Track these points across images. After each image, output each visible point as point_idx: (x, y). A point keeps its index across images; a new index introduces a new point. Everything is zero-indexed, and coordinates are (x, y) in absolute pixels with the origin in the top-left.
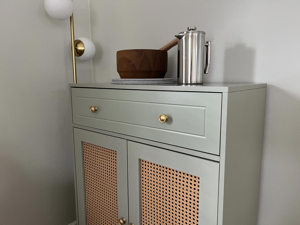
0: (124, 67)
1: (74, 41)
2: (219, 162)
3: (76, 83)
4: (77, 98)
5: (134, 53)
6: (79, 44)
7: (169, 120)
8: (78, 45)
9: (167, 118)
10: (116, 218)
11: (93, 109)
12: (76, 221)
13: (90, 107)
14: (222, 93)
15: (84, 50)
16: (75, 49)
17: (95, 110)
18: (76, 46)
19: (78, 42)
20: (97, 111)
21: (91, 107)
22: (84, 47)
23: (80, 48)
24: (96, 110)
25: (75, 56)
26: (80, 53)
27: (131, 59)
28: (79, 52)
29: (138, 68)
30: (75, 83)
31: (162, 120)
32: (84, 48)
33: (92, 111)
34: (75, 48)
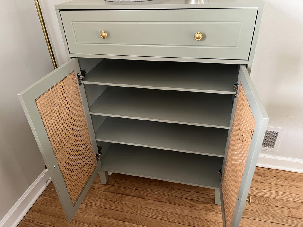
14: (258, 8)
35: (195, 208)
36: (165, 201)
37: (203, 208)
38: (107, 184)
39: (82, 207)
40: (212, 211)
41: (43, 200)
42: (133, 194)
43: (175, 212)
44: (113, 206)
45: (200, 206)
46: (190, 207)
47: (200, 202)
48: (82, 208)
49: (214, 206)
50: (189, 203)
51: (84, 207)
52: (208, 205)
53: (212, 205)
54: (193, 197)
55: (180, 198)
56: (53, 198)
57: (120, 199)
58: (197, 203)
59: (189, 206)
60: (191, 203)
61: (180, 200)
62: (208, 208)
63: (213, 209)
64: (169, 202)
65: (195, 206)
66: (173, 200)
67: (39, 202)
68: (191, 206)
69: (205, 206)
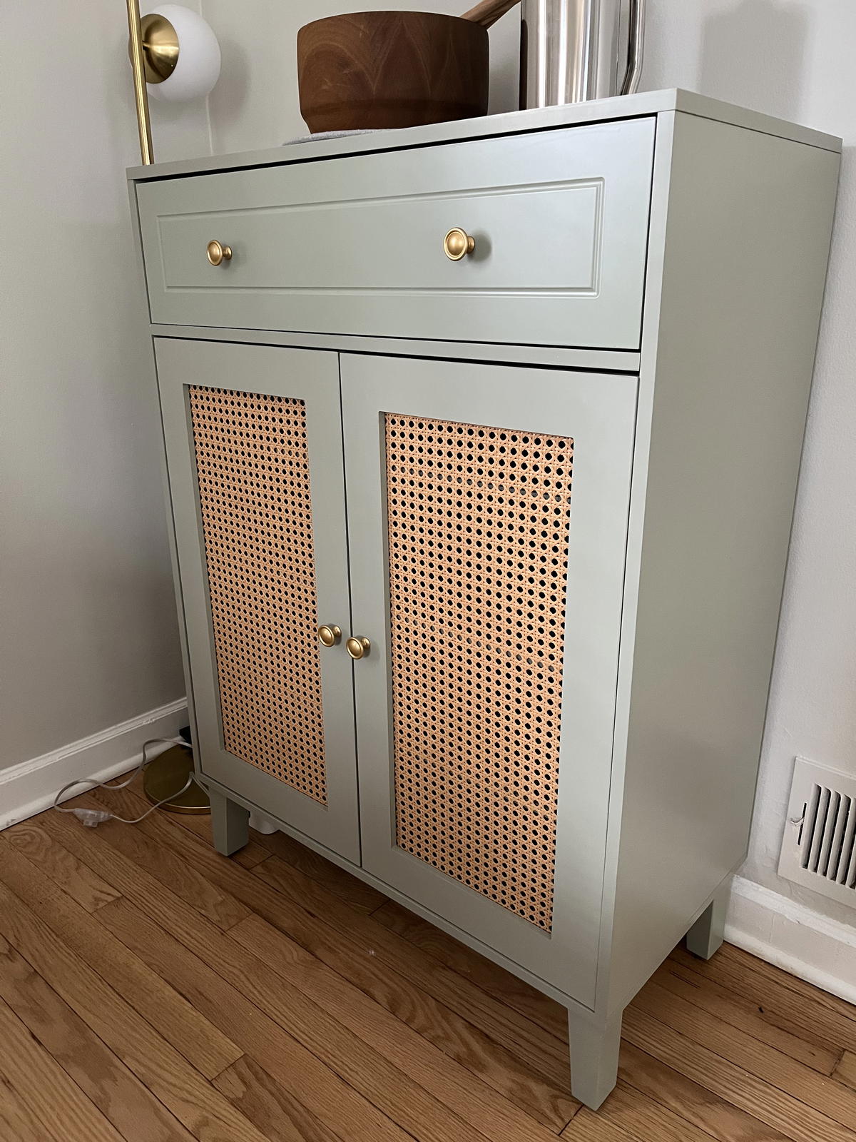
0: (325, 87)
1: (140, 22)
2: (636, 374)
3: (151, 161)
4: (162, 220)
5: (362, 27)
6: (158, 31)
7: (477, 251)
8: (156, 36)
9: (473, 244)
10: (312, 625)
11: (217, 251)
12: (186, 698)
13: (208, 243)
14: (655, 115)
15: (174, 60)
16: (144, 52)
17: (224, 255)
18: (146, 38)
19: (151, 25)
20: (232, 258)
21: (211, 244)
22: (177, 45)
23: (161, 48)
24: (227, 258)
25: (145, 79)
26: (161, 68)
27: (349, 54)
28: (160, 66)
29: (374, 89)
30: (148, 162)
31: (455, 252)
32: (178, 48)
33: (214, 258)
34: (145, 48)
35: (476, 1072)
36: (378, 995)
37: (511, 1091)
38: (231, 857)
39: (103, 896)
40: (542, 1119)
41: (24, 835)
42: (286, 923)
43: (385, 1054)
44: (194, 932)
45: (502, 1078)
46: (458, 1059)
47: (514, 1058)
48: (103, 901)
49: (562, 1104)
50: (466, 1044)
51: (110, 899)
52: (539, 1090)
53: (556, 1097)
54: (502, 1029)
55: (444, 1008)
56: (53, 839)
57: (233, 921)
58: (500, 1061)
59: (458, 1056)
60: (477, 1047)
61: (439, 1018)
62: (535, 1098)
63: (552, 1115)
64: (391, 1007)
65: (481, 1067)
66: (410, 1007)
67: (11, 834)
68: (468, 1062)
69: (523, 1088)
